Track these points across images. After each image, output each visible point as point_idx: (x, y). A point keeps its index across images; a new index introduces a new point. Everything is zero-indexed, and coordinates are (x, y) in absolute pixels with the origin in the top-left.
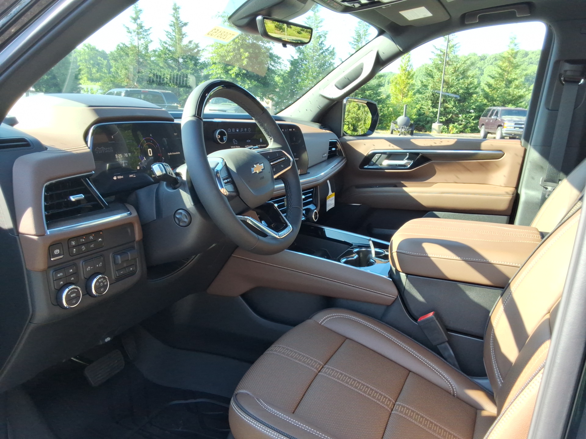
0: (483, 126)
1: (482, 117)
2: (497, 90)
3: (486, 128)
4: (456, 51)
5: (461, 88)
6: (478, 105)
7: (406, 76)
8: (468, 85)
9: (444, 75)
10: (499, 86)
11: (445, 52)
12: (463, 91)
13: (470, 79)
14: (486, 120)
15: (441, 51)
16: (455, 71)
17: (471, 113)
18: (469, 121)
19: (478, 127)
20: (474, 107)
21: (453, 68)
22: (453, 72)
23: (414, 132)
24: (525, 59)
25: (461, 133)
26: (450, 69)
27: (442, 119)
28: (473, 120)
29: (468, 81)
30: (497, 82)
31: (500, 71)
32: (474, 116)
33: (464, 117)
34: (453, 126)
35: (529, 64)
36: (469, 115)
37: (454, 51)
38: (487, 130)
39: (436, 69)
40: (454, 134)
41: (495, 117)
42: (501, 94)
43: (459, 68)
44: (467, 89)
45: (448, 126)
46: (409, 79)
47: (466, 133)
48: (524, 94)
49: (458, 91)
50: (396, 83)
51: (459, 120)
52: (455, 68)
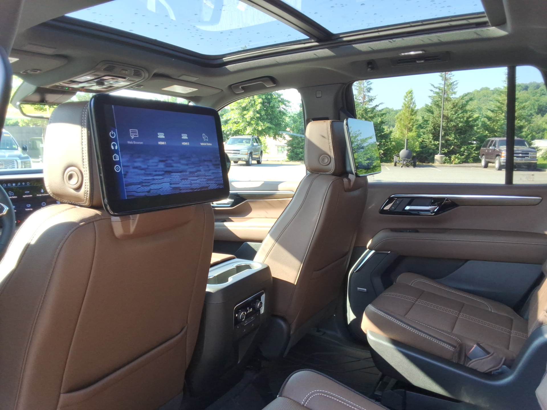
0: (484, 156)
1: (482, 147)
2: (497, 122)
3: (486, 158)
4: (454, 88)
5: (461, 122)
6: (478, 136)
7: (410, 113)
8: (468, 118)
9: (443, 110)
10: (498, 118)
11: (443, 89)
12: (463, 124)
13: (469, 113)
14: (485, 150)
15: (440, 89)
16: (454, 107)
17: (473, 144)
18: (471, 152)
19: (480, 156)
20: (475, 139)
21: (452, 103)
22: (452, 107)
23: (417, 163)
24: (537, 90)
25: (464, 163)
26: (449, 105)
27: (444, 150)
28: (474, 150)
29: (467, 115)
30: (496, 115)
31: (499, 104)
32: (476, 147)
33: (465, 148)
34: (455, 157)
35: (541, 96)
36: (471, 146)
37: (452, 88)
38: (487, 160)
39: (435, 105)
40: (457, 164)
41: (493, 148)
42: (501, 126)
43: (457, 103)
44: (467, 122)
45: (450, 158)
46: (413, 115)
47: (469, 163)
48: (524, 124)
49: (458, 125)
50: (401, 120)
51: (462, 151)
52: (454, 103)
